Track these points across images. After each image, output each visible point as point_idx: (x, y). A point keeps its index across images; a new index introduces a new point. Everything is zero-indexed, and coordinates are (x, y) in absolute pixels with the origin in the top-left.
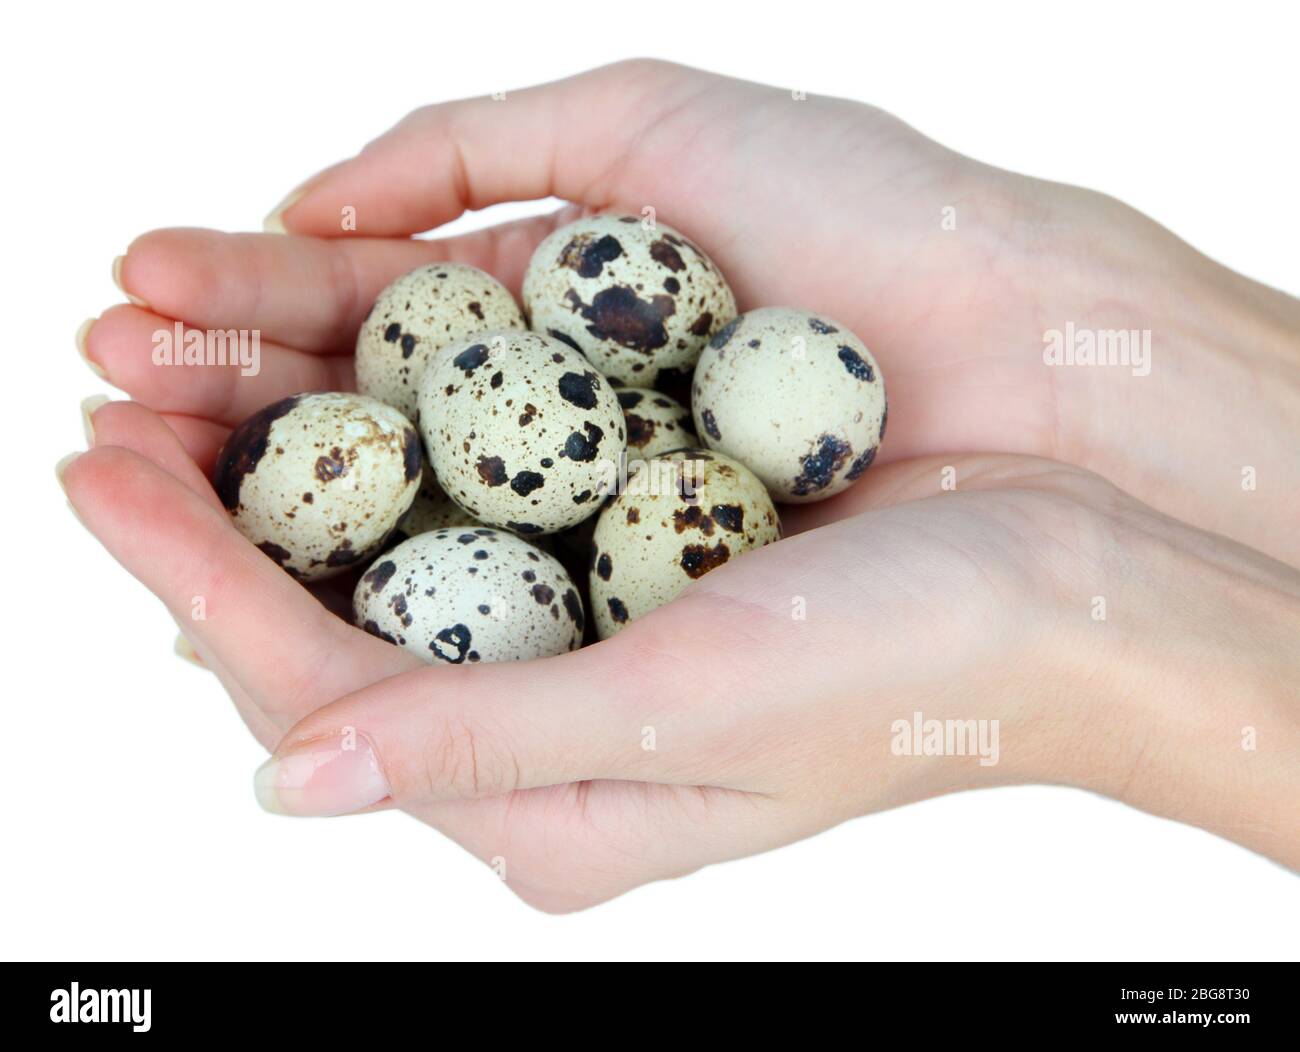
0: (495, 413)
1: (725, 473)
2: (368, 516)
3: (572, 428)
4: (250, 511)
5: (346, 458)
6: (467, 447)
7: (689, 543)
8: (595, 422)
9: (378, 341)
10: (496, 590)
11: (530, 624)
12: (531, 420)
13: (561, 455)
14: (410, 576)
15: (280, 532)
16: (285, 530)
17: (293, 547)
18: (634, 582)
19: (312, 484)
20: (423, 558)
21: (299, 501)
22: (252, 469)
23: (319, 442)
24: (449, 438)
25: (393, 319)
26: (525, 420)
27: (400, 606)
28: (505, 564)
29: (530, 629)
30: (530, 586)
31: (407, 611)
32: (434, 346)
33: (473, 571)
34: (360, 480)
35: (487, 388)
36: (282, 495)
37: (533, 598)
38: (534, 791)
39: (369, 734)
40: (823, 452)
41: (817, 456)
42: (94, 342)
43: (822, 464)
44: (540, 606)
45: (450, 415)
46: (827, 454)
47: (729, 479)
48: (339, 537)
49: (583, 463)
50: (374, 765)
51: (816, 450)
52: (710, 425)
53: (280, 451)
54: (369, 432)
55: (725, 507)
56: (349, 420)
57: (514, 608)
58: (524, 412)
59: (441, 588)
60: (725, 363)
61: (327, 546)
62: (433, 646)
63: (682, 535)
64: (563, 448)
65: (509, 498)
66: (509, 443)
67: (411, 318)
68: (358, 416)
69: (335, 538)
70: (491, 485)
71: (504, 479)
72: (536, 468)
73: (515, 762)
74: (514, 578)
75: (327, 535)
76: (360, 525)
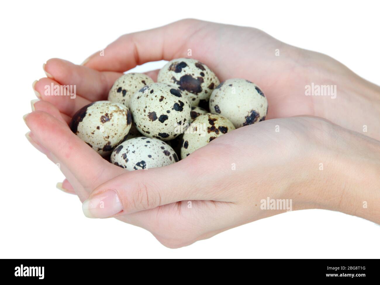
0: (152, 99)
1: (222, 118)
2: (116, 134)
3: (175, 102)
4: (81, 133)
5: (110, 116)
6: (145, 111)
7: (212, 136)
8: (181, 101)
9: (115, 93)
10: (153, 151)
11: (163, 161)
12: (163, 100)
13: (173, 109)
14: (127, 148)
15: (90, 139)
16: (91, 138)
17: (93, 144)
18: (195, 148)
19: (99, 124)
20: (131, 143)
21: (95, 129)
22: (81, 120)
23: (102, 111)
24: (139, 110)
25: (120, 86)
26: (161, 100)
27: (125, 156)
28: (155, 144)
29: (163, 163)
30: (163, 150)
31: (127, 158)
32: (132, 93)
33: (146, 146)
34: (113, 122)
35: (149, 94)
36: (91, 127)
37: (164, 154)
38: (165, 206)
39: (115, 190)
40: (252, 115)
41: (250, 116)
42: (38, 86)
43: (251, 119)
44: (166, 156)
45: (139, 104)
46: (253, 116)
47: (223, 120)
48: (107, 140)
49: (179, 112)
50: (117, 198)
51: (250, 114)
52: (217, 110)
53: (90, 115)
54: (116, 109)
55: (222, 127)
56: (111, 106)
57: (158, 156)
58: (161, 98)
59: (137, 151)
60: (222, 91)
61: (104, 143)
62: (135, 168)
63: (210, 134)
64: (173, 107)
65: (158, 124)
66: (157, 107)
67: (125, 85)
68: (113, 105)
69: (106, 141)
70: (152, 121)
71: (156, 118)
72: (166, 114)
73: (159, 194)
74: (158, 148)
75: (103, 140)
76: (113, 137)
